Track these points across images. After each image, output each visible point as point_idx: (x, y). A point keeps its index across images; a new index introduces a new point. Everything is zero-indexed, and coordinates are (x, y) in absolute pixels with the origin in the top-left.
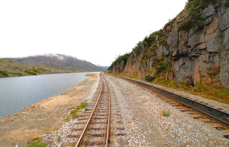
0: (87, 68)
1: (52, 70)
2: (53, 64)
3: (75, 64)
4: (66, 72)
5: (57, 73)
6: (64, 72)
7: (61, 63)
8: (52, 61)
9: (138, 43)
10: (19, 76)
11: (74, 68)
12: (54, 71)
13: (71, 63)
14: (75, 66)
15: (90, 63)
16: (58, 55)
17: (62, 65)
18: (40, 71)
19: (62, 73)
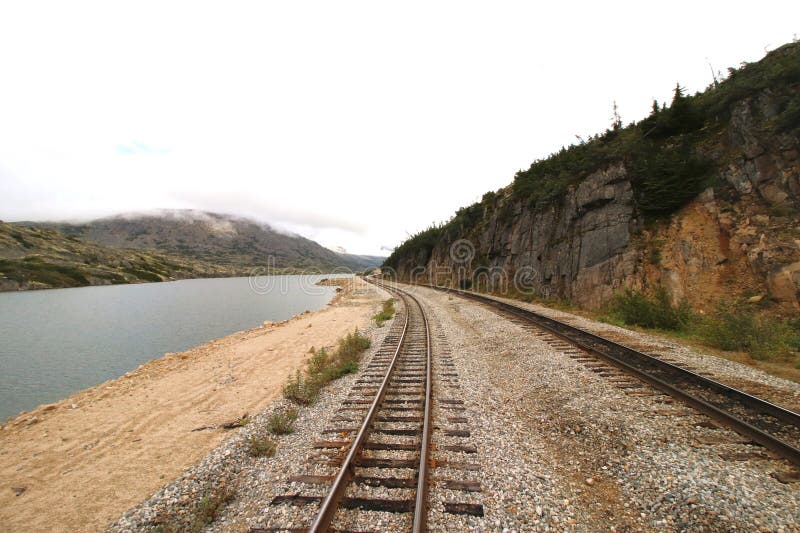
0: (305, 262)
1: (198, 267)
2: (188, 247)
3: (263, 249)
4: (239, 275)
5: (215, 276)
6: (234, 272)
7: (214, 244)
8: (186, 235)
9: (458, 210)
10: (114, 283)
11: (259, 261)
12: (203, 271)
13: (251, 244)
14: (264, 252)
15: (316, 243)
16: (211, 215)
17: (221, 249)
18: (161, 268)
19: (227, 276)
